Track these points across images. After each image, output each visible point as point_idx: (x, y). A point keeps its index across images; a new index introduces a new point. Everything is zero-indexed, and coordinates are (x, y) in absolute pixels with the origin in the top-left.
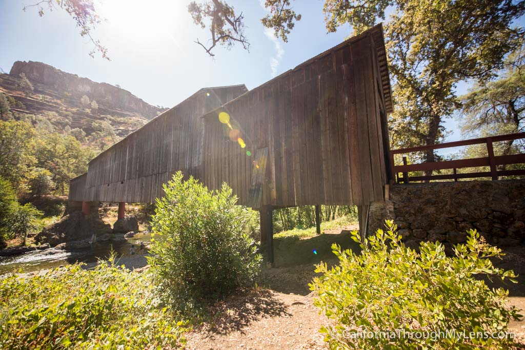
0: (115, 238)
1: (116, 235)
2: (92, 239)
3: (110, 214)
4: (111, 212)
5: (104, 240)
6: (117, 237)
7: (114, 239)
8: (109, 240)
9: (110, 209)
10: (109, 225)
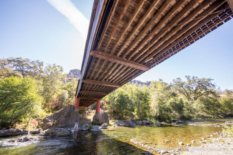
0: (92, 128)
1: (94, 127)
2: (75, 128)
3: (92, 114)
4: (93, 114)
5: (84, 129)
6: (95, 128)
7: (92, 130)
8: (88, 130)
9: (92, 112)
10: (90, 120)
